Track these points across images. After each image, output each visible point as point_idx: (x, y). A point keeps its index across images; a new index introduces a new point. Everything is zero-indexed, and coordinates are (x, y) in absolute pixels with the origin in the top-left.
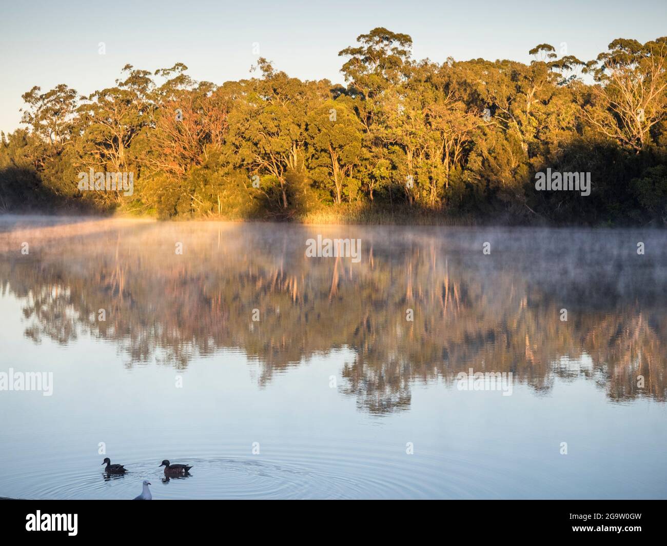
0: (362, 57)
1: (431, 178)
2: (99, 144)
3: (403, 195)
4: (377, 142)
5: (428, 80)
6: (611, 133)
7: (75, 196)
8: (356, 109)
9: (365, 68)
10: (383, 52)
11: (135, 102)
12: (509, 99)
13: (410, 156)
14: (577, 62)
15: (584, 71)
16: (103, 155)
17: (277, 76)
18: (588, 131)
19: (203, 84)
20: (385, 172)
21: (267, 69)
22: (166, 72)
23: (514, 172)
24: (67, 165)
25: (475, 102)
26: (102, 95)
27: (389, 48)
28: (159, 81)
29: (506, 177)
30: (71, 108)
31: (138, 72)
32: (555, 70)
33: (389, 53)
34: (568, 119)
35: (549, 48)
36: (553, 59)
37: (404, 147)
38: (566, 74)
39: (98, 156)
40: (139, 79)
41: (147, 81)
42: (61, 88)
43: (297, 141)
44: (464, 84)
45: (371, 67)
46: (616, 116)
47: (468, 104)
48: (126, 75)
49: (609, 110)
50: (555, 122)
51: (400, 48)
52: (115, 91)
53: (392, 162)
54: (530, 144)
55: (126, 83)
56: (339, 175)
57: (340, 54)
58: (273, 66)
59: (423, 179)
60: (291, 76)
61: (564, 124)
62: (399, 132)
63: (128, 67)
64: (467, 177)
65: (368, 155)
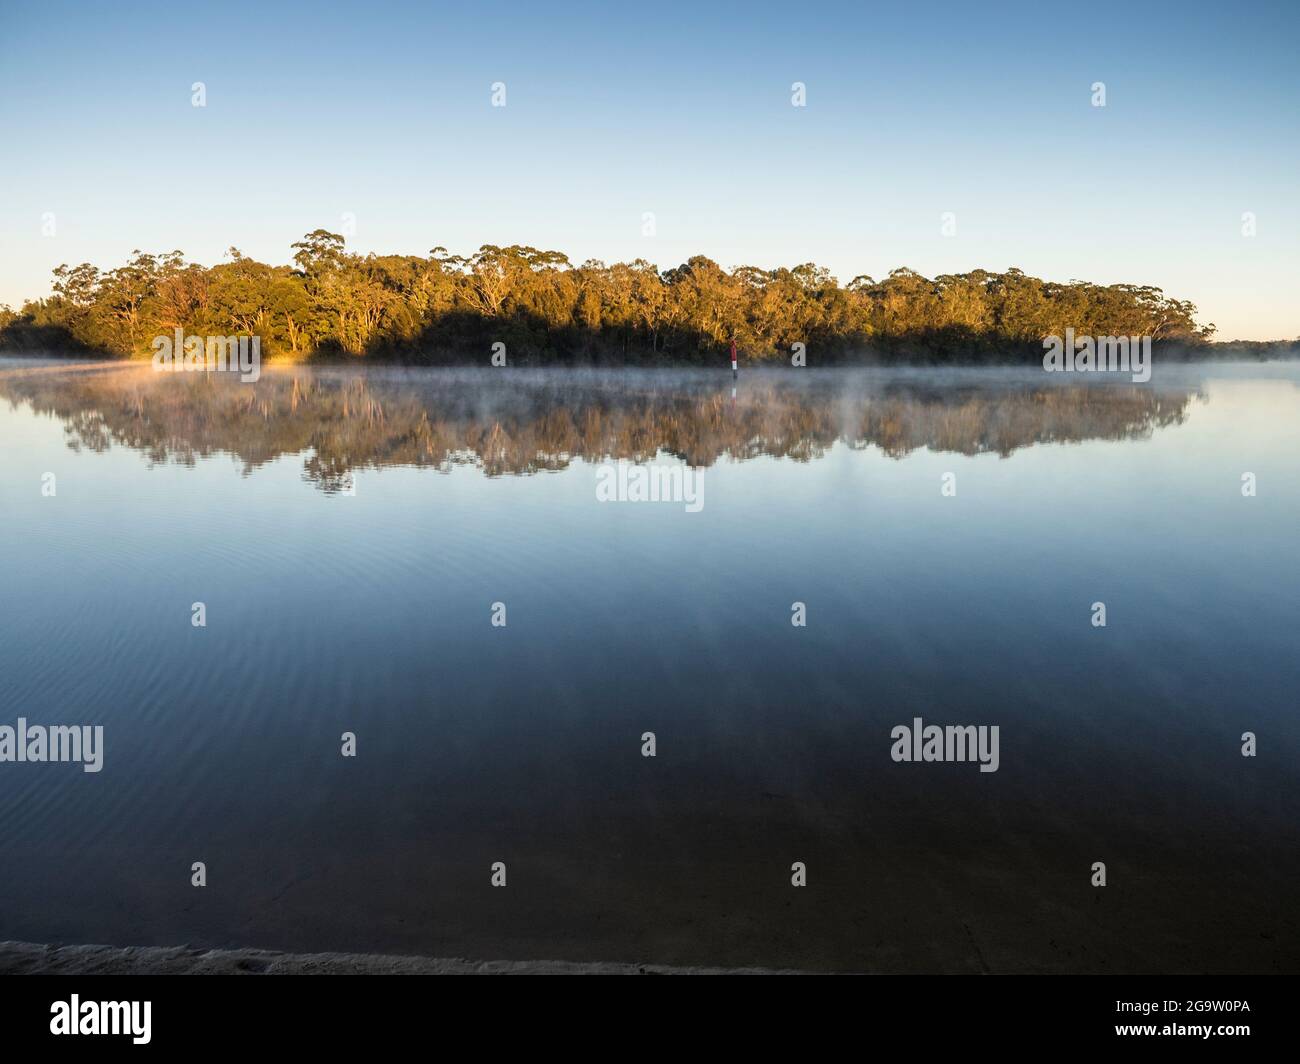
0: (309, 250)
1: (357, 334)
2: (116, 307)
3: (340, 345)
4: (319, 308)
5: (357, 266)
6: (475, 304)
7: (101, 345)
8: (306, 286)
9: (310, 258)
10: (323, 246)
11: (144, 277)
12: (411, 281)
13: (342, 318)
14: (462, 259)
15: (464, 265)
16: (121, 316)
17: (245, 260)
18: (461, 304)
19: (192, 265)
20: (325, 329)
21: (237, 255)
22: (167, 256)
23: (413, 329)
24: (92, 323)
25: (388, 283)
26: (120, 272)
27: (328, 244)
28: (160, 262)
29: (407, 333)
30: (95, 281)
31: (146, 256)
32: (447, 264)
33: (328, 247)
34: (449, 296)
35: (443, 249)
36: (445, 257)
37: (338, 312)
38: (454, 267)
39: (116, 316)
40: (145, 260)
41: (153, 262)
42: (85, 266)
43: (262, 307)
44: (381, 271)
45: (315, 257)
46: (480, 294)
47: (384, 284)
48: (135, 258)
49: (476, 290)
50: (440, 297)
51: (336, 244)
52: (128, 269)
53: (330, 323)
54: (425, 311)
55: (136, 264)
56: (294, 331)
57: (292, 246)
58: (241, 253)
59: (352, 334)
60: (256, 261)
61: (446, 298)
62: (333, 301)
63: (136, 251)
64: (381, 332)
65: (314, 317)
